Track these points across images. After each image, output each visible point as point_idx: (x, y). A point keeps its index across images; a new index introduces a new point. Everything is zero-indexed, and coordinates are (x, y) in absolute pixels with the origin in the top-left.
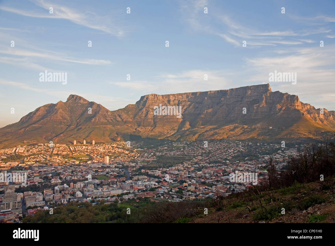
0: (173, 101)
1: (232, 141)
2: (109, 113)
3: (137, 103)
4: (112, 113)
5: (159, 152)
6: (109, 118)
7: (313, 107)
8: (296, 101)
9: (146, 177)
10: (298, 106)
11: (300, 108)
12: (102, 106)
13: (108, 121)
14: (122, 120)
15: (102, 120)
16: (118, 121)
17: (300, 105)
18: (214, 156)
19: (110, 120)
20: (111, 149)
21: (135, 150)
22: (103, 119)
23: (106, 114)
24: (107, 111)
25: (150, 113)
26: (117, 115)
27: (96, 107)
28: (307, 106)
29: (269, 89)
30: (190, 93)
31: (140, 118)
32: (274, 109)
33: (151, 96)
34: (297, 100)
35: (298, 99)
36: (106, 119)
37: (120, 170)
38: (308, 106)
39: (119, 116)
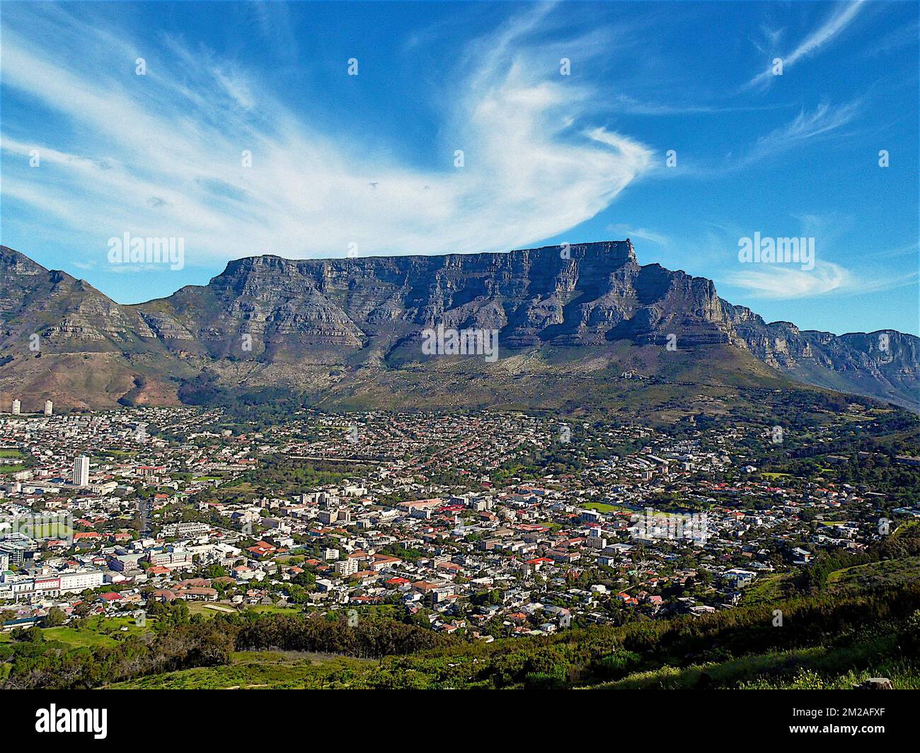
0: (334, 282)
1: (509, 414)
2: (113, 312)
3: (214, 281)
4: (124, 311)
5: (272, 443)
6: (113, 329)
7: (758, 317)
8: (707, 297)
9: (207, 527)
10: (711, 311)
11: (717, 317)
12: (88, 286)
13: (109, 338)
14: (161, 337)
15: (88, 332)
16: (142, 339)
17: (719, 308)
18: (446, 459)
19: (116, 335)
20: (110, 431)
21: (194, 436)
22: (90, 330)
23: (105, 314)
24: (108, 303)
25: (255, 316)
26: (141, 319)
27: (69, 288)
28: (741, 313)
29: (630, 256)
30: (388, 258)
31: (220, 331)
32: (641, 320)
33: (261, 264)
34: (711, 294)
35: (713, 290)
36: (102, 332)
37: (126, 503)
38: (744, 314)
39: (151, 323)
